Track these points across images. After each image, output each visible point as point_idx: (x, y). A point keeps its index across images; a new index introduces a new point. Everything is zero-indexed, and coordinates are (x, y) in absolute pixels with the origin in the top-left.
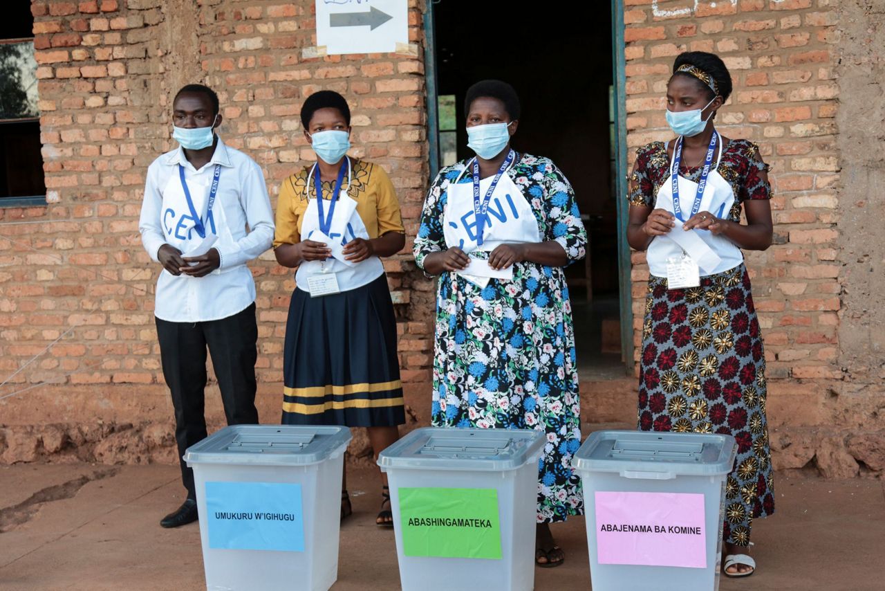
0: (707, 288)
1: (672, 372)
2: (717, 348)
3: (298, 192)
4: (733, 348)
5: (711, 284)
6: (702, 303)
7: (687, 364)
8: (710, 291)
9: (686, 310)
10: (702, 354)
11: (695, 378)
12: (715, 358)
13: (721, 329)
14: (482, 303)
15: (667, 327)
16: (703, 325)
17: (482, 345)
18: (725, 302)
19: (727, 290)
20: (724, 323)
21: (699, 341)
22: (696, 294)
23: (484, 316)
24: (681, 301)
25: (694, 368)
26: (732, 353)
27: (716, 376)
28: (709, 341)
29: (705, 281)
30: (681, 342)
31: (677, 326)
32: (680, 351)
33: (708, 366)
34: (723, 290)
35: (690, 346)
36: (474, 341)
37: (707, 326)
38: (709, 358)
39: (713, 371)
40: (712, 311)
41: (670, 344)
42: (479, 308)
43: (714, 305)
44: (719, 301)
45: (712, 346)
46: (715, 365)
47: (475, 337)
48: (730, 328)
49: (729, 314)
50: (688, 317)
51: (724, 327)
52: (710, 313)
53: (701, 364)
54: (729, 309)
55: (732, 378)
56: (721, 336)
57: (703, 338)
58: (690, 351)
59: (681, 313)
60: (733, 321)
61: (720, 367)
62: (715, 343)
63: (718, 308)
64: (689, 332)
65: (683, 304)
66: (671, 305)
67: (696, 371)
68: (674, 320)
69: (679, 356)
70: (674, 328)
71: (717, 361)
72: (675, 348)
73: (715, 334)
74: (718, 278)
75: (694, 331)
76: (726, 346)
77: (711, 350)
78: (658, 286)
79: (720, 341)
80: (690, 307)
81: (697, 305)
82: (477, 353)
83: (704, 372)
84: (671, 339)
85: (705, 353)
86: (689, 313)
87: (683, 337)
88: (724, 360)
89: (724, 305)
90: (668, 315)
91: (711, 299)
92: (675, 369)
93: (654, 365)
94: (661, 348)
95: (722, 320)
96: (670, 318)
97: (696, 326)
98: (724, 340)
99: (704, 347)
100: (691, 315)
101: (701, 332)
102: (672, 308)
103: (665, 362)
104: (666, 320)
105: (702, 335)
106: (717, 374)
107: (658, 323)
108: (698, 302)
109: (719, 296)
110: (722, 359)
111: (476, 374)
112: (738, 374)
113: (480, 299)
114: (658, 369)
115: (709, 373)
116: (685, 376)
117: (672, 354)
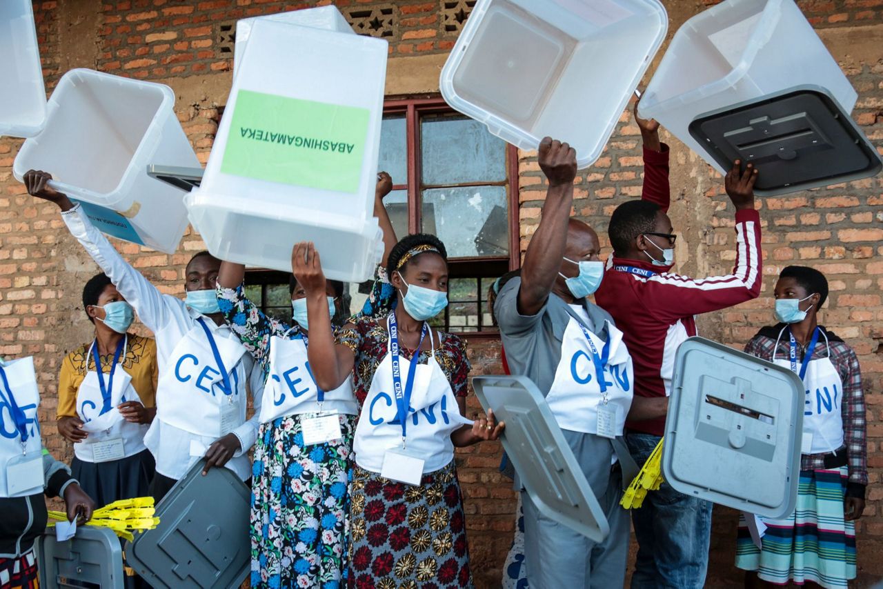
0: (428, 486)
1: (389, 578)
2: (436, 550)
3: (76, 367)
4: (452, 549)
5: (432, 481)
6: (422, 502)
7: (404, 569)
8: (430, 489)
9: (405, 510)
10: (421, 557)
11: (412, 583)
12: (434, 561)
13: (440, 530)
14: (310, 465)
15: (383, 528)
16: (423, 526)
17: (313, 511)
18: (443, 500)
19: (445, 486)
20: (443, 522)
21: (417, 543)
22: (417, 493)
23: (314, 480)
24: (400, 500)
25: (411, 572)
26: (451, 554)
27: (435, 580)
28: (428, 542)
29: (426, 479)
30: (398, 546)
31: (395, 527)
32: (397, 555)
33: (426, 570)
34: (442, 487)
35: (408, 549)
36: (304, 506)
37: (426, 527)
38: (427, 561)
39: (432, 574)
40: (432, 509)
41: (386, 547)
42: (308, 471)
43: (434, 504)
44: (438, 499)
45: (431, 548)
46: (434, 569)
47: (305, 502)
48: (449, 527)
49: (448, 512)
50: (407, 518)
51: (444, 527)
52: (429, 512)
53: (419, 568)
54: (448, 507)
55: (452, 581)
56: (441, 538)
57: (422, 539)
58: (407, 554)
59: (398, 514)
60: (451, 520)
61: (439, 571)
62: (434, 545)
63: (437, 506)
64: (408, 534)
65: (402, 504)
66: (388, 504)
67: (413, 575)
68: (392, 521)
69: (396, 560)
70: (391, 529)
71: (436, 564)
72: (392, 551)
73: (434, 535)
74: (438, 474)
75: (413, 532)
76: (446, 547)
77: (430, 552)
78: (372, 482)
79: (439, 542)
80: (410, 507)
81: (417, 504)
82: (308, 519)
83: (421, 576)
84: (388, 542)
85: (424, 555)
86: (408, 513)
87: (401, 539)
88: (443, 563)
89: (442, 504)
90: (385, 515)
91: (431, 497)
92: (391, 574)
93: (369, 571)
94: (377, 552)
95: (441, 519)
96: (387, 519)
97: (415, 528)
98: (444, 541)
99: (422, 549)
100: (411, 516)
101: (419, 534)
102: (390, 508)
103: (381, 567)
104: (382, 520)
105: (421, 536)
106: (436, 578)
107: (372, 523)
108: (418, 501)
109: (438, 494)
110: (441, 561)
111: (307, 541)
112: (457, 576)
113: (309, 461)
114: (373, 575)
115: (427, 577)
116: (402, 582)
117: (389, 558)
